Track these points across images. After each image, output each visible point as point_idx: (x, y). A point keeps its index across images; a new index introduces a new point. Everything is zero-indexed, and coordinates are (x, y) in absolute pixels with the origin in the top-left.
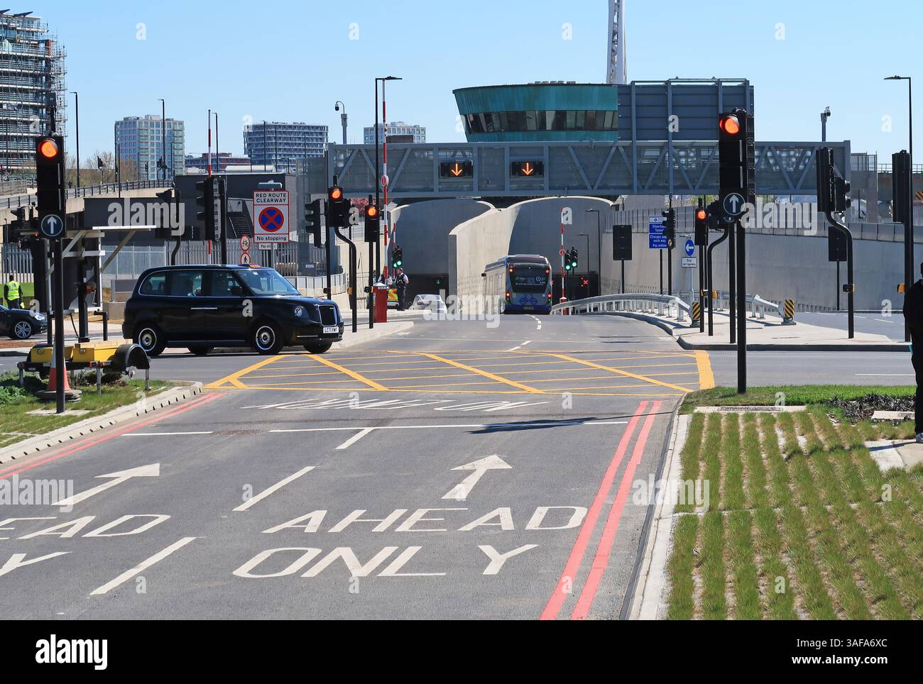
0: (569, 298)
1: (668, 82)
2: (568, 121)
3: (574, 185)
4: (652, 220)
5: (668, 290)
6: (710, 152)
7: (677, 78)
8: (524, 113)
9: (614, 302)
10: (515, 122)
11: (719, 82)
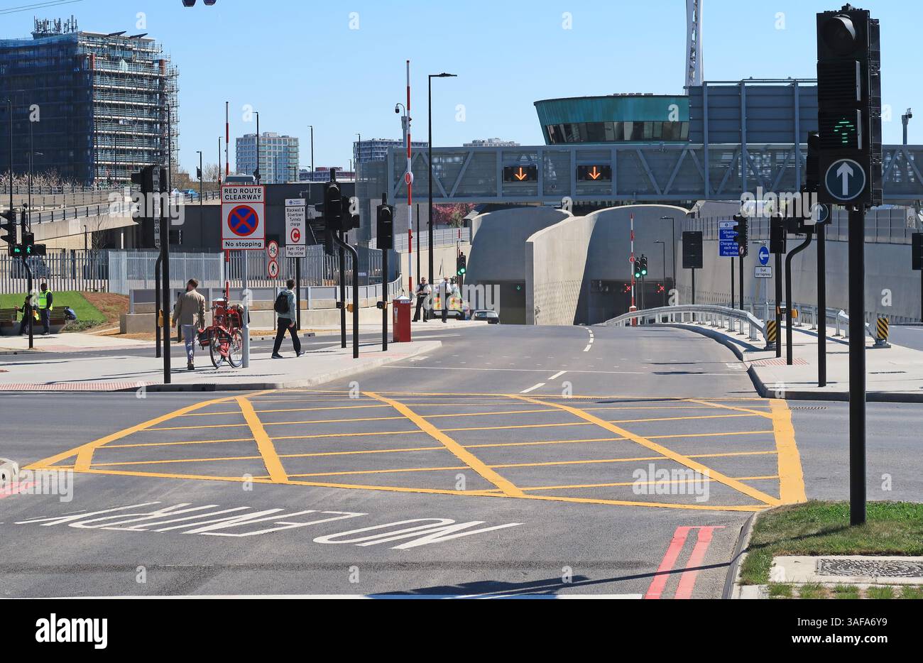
0: (639, 308)
1: (742, 82)
2: (645, 132)
3: (644, 190)
4: (723, 225)
5: (738, 304)
6: (786, 156)
7: (751, 78)
8: (602, 124)
9: (682, 313)
10: (594, 132)
11: (795, 82)
